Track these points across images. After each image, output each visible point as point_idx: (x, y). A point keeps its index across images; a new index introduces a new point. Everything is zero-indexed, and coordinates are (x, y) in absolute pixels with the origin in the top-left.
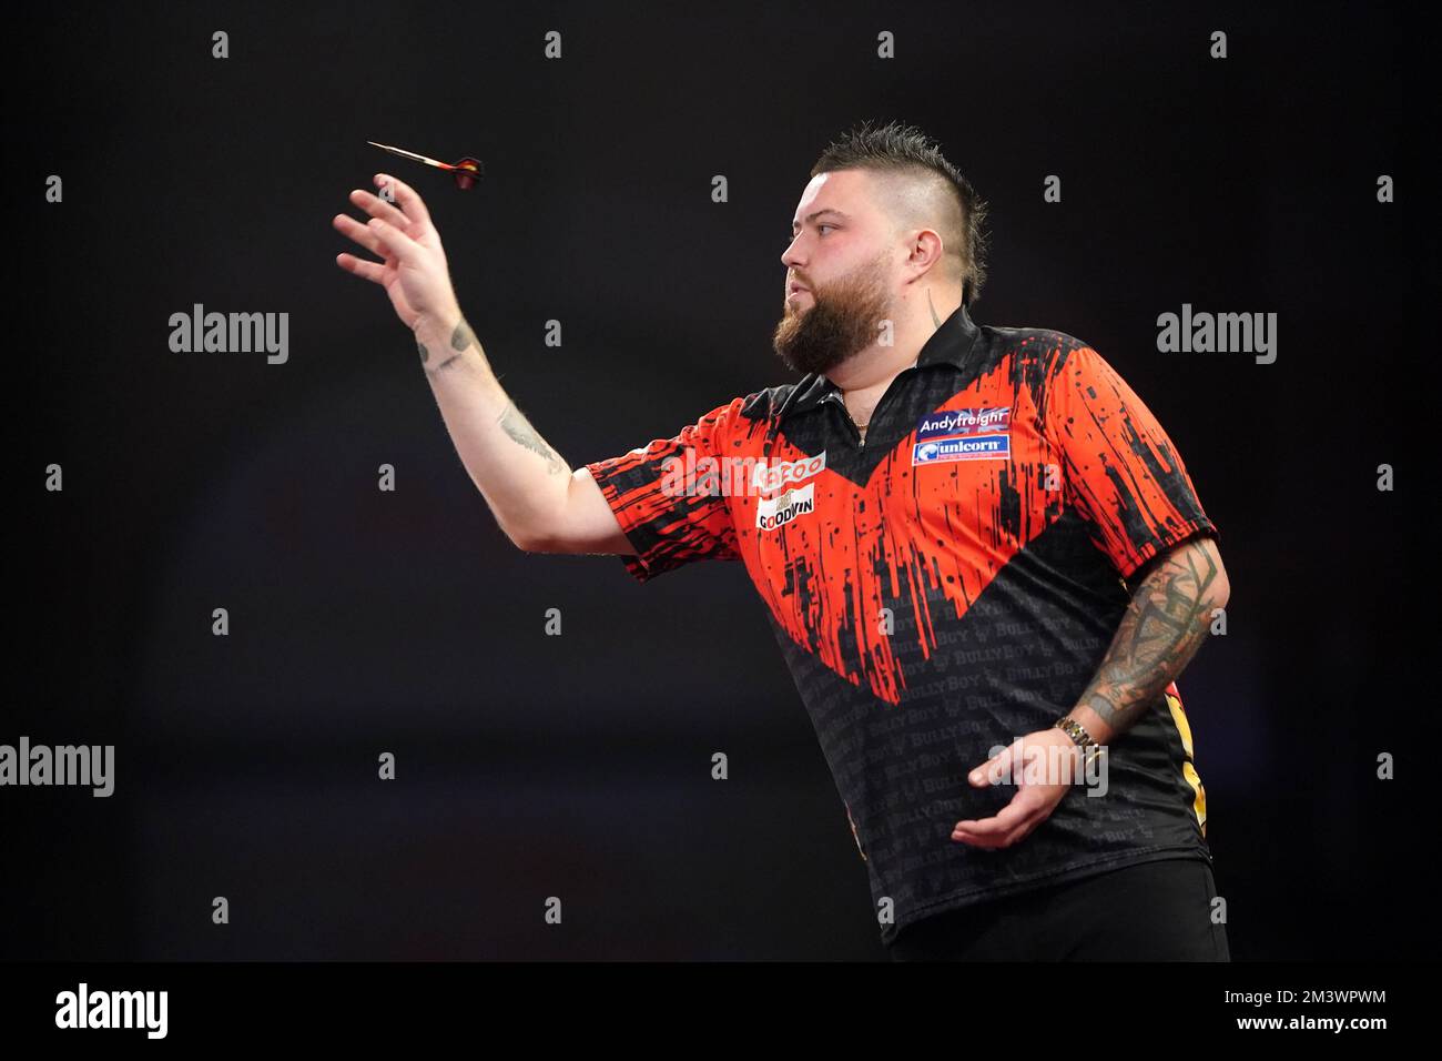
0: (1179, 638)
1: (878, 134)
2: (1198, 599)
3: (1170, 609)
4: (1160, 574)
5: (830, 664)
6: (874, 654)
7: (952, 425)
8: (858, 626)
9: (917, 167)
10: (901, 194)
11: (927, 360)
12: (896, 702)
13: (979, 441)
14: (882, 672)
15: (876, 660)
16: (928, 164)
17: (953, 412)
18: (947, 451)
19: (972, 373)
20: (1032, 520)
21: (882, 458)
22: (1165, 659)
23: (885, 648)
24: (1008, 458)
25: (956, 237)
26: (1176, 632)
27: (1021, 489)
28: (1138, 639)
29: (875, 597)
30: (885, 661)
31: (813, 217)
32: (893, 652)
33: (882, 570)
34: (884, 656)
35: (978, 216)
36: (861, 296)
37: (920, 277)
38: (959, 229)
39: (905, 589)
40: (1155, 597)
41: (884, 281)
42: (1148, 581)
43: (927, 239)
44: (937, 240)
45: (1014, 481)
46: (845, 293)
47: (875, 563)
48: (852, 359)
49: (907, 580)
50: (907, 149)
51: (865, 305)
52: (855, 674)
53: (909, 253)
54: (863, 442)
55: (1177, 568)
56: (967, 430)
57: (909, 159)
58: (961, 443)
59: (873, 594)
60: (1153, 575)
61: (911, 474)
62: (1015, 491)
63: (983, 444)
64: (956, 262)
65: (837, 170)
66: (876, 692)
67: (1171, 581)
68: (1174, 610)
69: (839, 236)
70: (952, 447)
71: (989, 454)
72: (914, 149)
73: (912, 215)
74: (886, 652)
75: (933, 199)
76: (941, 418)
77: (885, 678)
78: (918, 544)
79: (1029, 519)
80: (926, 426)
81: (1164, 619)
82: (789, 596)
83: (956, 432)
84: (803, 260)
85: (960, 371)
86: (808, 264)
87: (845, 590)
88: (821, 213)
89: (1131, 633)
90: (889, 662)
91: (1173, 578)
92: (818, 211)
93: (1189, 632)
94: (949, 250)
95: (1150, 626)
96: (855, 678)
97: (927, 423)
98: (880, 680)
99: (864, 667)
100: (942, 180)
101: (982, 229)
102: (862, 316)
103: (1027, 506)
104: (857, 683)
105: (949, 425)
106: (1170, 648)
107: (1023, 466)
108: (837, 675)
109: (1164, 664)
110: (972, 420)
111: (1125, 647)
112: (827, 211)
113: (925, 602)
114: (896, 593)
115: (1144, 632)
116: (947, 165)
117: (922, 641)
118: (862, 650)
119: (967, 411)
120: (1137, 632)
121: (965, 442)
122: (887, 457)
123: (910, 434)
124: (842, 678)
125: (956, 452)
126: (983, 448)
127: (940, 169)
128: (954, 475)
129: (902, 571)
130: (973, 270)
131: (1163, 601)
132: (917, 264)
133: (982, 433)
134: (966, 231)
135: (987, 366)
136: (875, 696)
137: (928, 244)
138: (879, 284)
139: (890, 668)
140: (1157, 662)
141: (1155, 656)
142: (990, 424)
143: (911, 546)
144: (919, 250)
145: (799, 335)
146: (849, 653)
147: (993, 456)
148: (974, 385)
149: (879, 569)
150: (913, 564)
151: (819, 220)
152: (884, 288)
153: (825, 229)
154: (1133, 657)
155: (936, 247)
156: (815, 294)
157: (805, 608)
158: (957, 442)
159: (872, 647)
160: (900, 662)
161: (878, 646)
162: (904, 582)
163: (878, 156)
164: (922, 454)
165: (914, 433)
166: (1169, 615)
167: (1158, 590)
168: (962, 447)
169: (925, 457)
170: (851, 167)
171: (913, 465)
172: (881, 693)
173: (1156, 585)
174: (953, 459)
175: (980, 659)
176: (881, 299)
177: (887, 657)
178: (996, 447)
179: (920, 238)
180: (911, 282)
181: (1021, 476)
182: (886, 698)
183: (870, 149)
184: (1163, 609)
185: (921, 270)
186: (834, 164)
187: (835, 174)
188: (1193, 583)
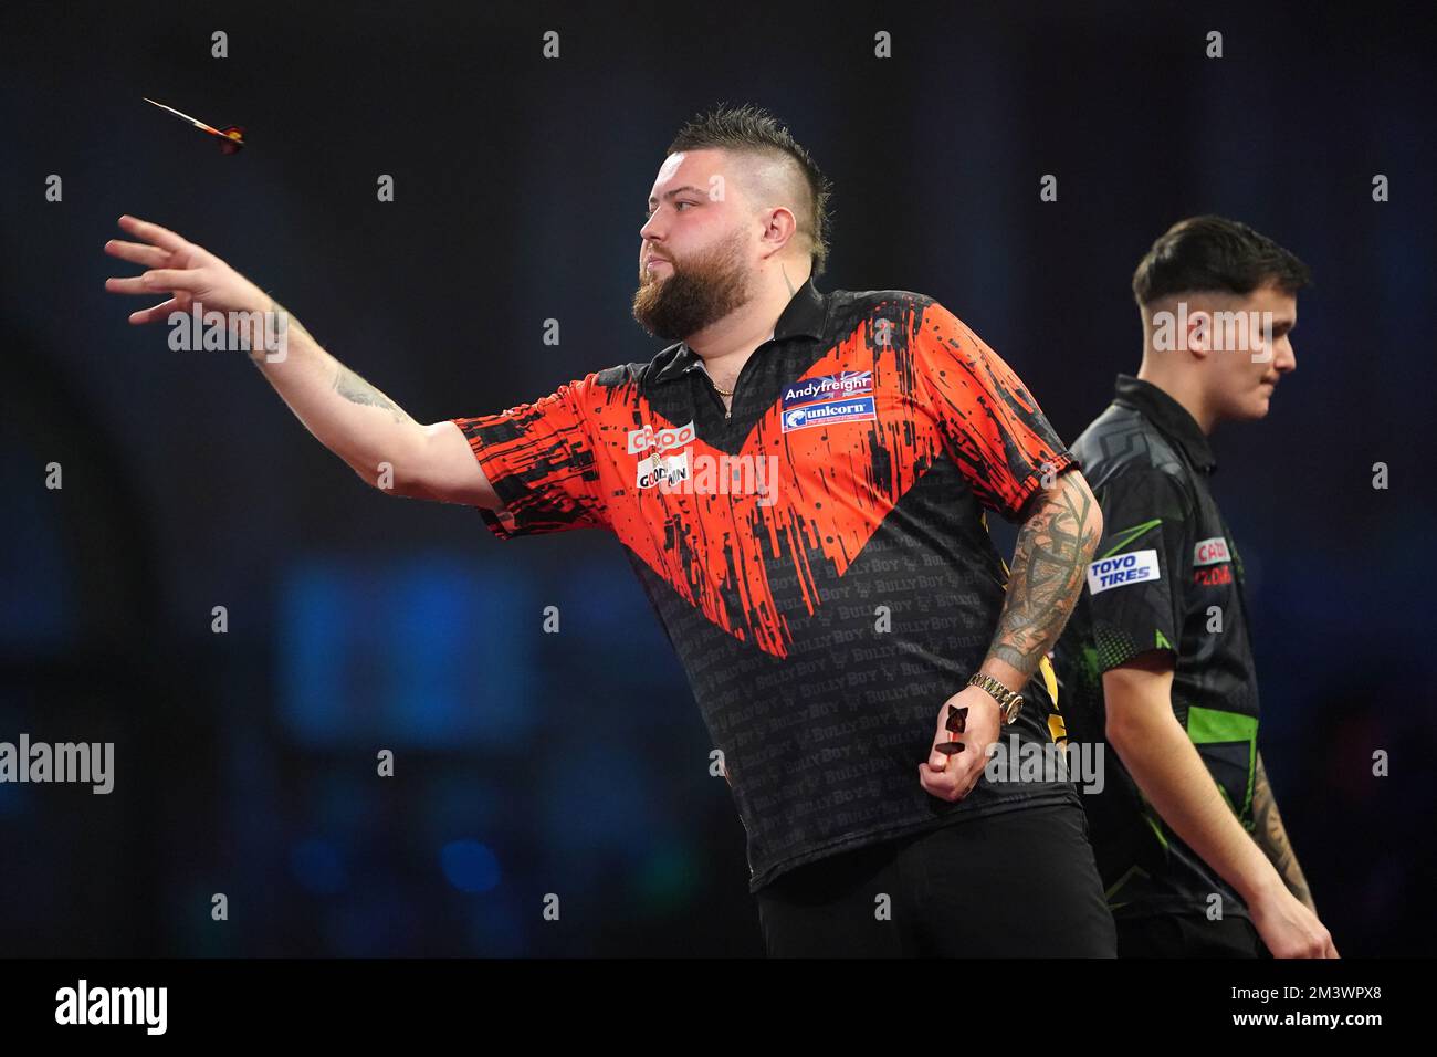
0: (1070, 574)
1: (734, 115)
2: (1080, 533)
3: (1057, 550)
4: (1041, 517)
5: (714, 619)
6: (758, 611)
7: (816, 391)
8: (741, 584)
9: (771, 149)
10: (758, 173)
11: (784, 333)
12: (784, 656)
13: (846, 404)
14: (768, 628)
15: (761, 617)
16: (780, 145)
17: (816, 380)
18: (814, 415)
19: (828, 341)
20: (902, 475)
21: (751, 428)
22: (1059, 598)
23: (770, 605)
24: (875, 419)
25: (806, 217)
26: (1066, 570)
27: (889, 447)
28: (1030, 584)
29: (756, 558)
30: (770, 617)
31: (673, 194)
32: (778, 609)
33: (761, 533)
34: (769, 613)
35: (823, 197)
36: (720, 268)
37: (775, 252)
38: (810, 209)
39: (785, 549)
40: (1040, 540)
41: (742, 255)
42: (1030, 524)
43: (780, 216)
44: (790, 217)
45: (883, 439)
46: (705, 266)
47: (754, 527)
48: (712, 326)
49: (787, 540)
50: (760, 130)
51: (724, 278)
52: (740, 630)
53: (764, 230)
54: (729, 414)
55: (1056, 508)
56: (832, 395)
57: (762, 140)
58: (827, 407)
59: (754, 554)
60: (1035, 518)
61: (782, 440)
62: (885, 449)
63: (849, 408)
64: (807, 239)
65: (695, 149)
66: (763, 647)
67: (1052, 522)
68: (1060, 550)
69: (696, 212)
70: (819, 412)
71: (856, 417)
72: (766, 129)
73: (767, 194)
74: (771, 609)
75: (787, 179)
76: (804, 385)
77: (771, 634)
78: (796, 506)
79: (899, 474)
80: (791, 394)
81: (1053, 560)
82: (670, 551)
83: (820, 397)
84: (661, 234)
85: (817, 341)
86: (667, 237)
87: (724, 551)
88: (680, 190)
89: (1023, 579)
90: (773, 617)
91: (1054, 517)
92: (677, 188)
93: (1077, 567)
94: (800, 229)
95: (1040, 570)
96: (740, 634)
97: (791, 391)
98: (766, 635)
99: (749, 623)
100: (794, 161)
101: (827, 209)
102: (721, 288)
103: (897, 462)
104: (743, 638)
105: (813, 392)
106: (1063, 586)
107: (889, 425)
108: (721, 630)
109: (1060, 603)
110: (835, 385)
111: (1020, 594)
112: (687, 189)
113: (806, 561)
114: (777, 554)
115: (1036, 576)
116: (797, 147)
117: (806, 598)
118: (746, 608)
119: (830, 377)
120: (1029, 578)
121: (831, 406)
122: (756, 428)
123: (775, 403)
124: (727, 633)
125: (823, 416)
126: (849, 411)
127: (790, 150)
128: (824, 438)
129: (782, 533)
130: (820, 248)
131: (1049, 543)
132: (772, 240)
133: (847, 397)
134: (814, 210)
135: (843, 333)
136: (761, 651)
137: (782, 222)
138: (737, 258)
139: (776, 624)
140: (1053, 603)
141: (1050, 596)
142: (854, 389)
143: (790, 510)
144: (773, 227)
145: (660, 303)
146: (734, 611)
147: (860, 418)
148: (833, 352)
149: (758, 531)
150: (792, 527)
151: (678, 197)
152: (742, 262)
153: (685, 206)
154: (1029, 600)
155: (790, 225)
156: (675, 265)
157: (686, 564)
158: (823, 407)
159: (757, 605)
160: (786, 618)
161: (763, 603)
162: (784, 543)
163: (733, 137)
164: (791, 421)
165: (779, 402)
166: (1056, 556)
167: (1041, 534)
168: (829, 411)
169: (794, 424)
170: (708, 147)
171: (783, 432)
172: (768, 648)
173: (1038, 528)
174: (821, 423)
175: (863, 614)
176: (738, 273)
177: (772, 613)
178: (862, 409)
179: (775, 216)
180: (766, 257)
181: (889, 435)
182: (773, 651)
183: (726, 130)
184: (1049, 551)
185: (776, 246)
186: (690, 144)
187: (692, 153)
188: (1072, 519)
